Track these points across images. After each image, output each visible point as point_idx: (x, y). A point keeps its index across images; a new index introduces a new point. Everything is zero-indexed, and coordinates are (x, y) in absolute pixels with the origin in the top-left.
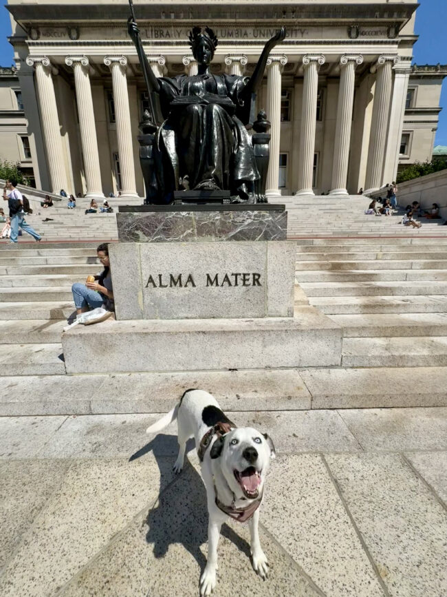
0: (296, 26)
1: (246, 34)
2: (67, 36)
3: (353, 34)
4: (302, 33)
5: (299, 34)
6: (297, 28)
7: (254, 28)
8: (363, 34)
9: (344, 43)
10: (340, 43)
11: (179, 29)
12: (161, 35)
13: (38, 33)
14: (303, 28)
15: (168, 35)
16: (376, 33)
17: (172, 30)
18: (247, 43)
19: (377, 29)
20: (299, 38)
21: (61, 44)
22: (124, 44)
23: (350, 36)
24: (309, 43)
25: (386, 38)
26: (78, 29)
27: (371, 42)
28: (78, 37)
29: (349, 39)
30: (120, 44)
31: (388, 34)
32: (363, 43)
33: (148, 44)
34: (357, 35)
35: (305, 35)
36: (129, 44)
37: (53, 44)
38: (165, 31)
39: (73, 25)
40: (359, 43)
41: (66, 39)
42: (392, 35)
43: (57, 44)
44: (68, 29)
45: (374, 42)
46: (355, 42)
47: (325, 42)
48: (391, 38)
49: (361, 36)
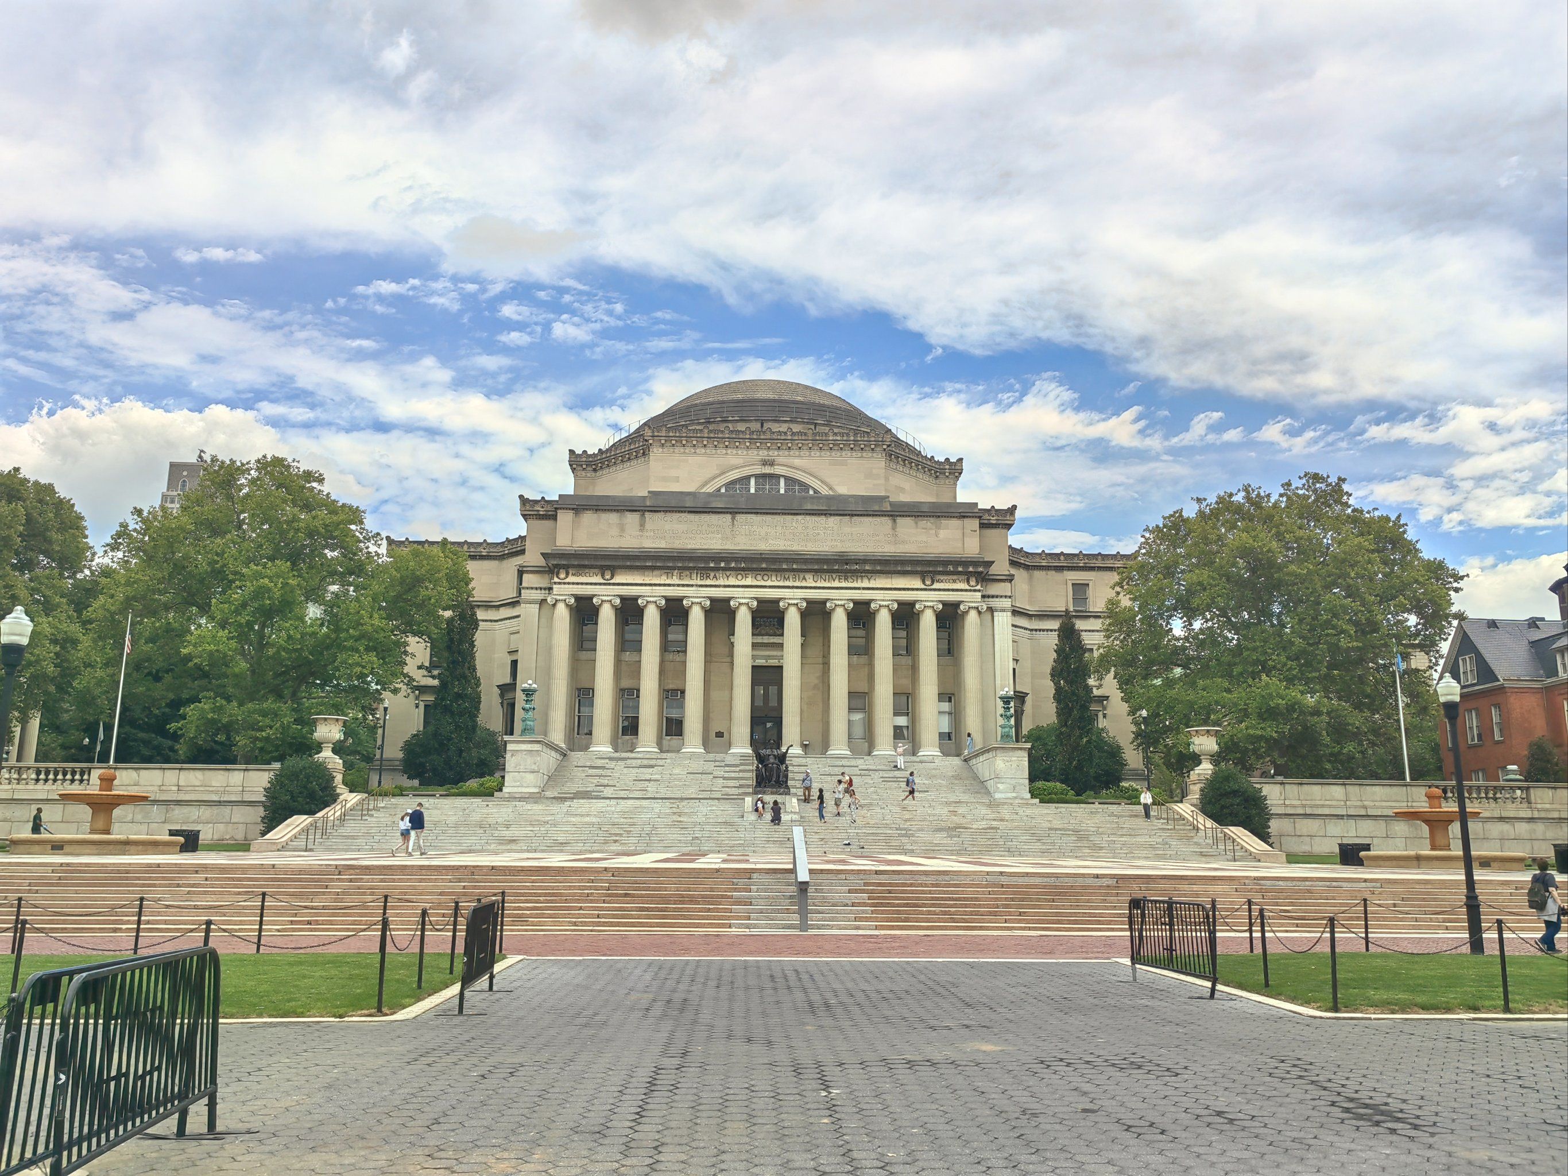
0: (862, 573)
1: (804, 578)
2: (599, 576)
3: (928, 582)
4: (869, 579)
5: (866, 581)
6: (864, 574)
7: (813, 574)
8: (938, 581)
9: (917, 589)
10: (913, 589)
11: (728, 573)
12: (708, 577)
13: (567, 574)
14: (869, 575)
15: (715, 577)
16: (954, 581)
17: (719, 574)
18: (806, 588)
19: (955, 577)
20: (866, 584)
21: (591, 584)
22: (665, 585)
23: (924, 583)
24: (877, 589)
25: (966, 587)
26: (613, 570)
27: (948, 590)
28: (612, 578)
29: (923, 587)
30: (660, 585)
31: (968, 582)
32: (939, 590)
33: (692, 586)
34: (933, 583)
35: (872, 581)
36: (669, 585)
37: (582, 584)
38: (712, 574)
39: (608, 567)
40: (935, 590)
41: (598, 579)
42: (973, 583)
43: (587, 584)
44: (602, 570)
45: (953, 590)
46: (931, 590)
47: (896, 589)
48: (972, 586)
49: (938, 583)
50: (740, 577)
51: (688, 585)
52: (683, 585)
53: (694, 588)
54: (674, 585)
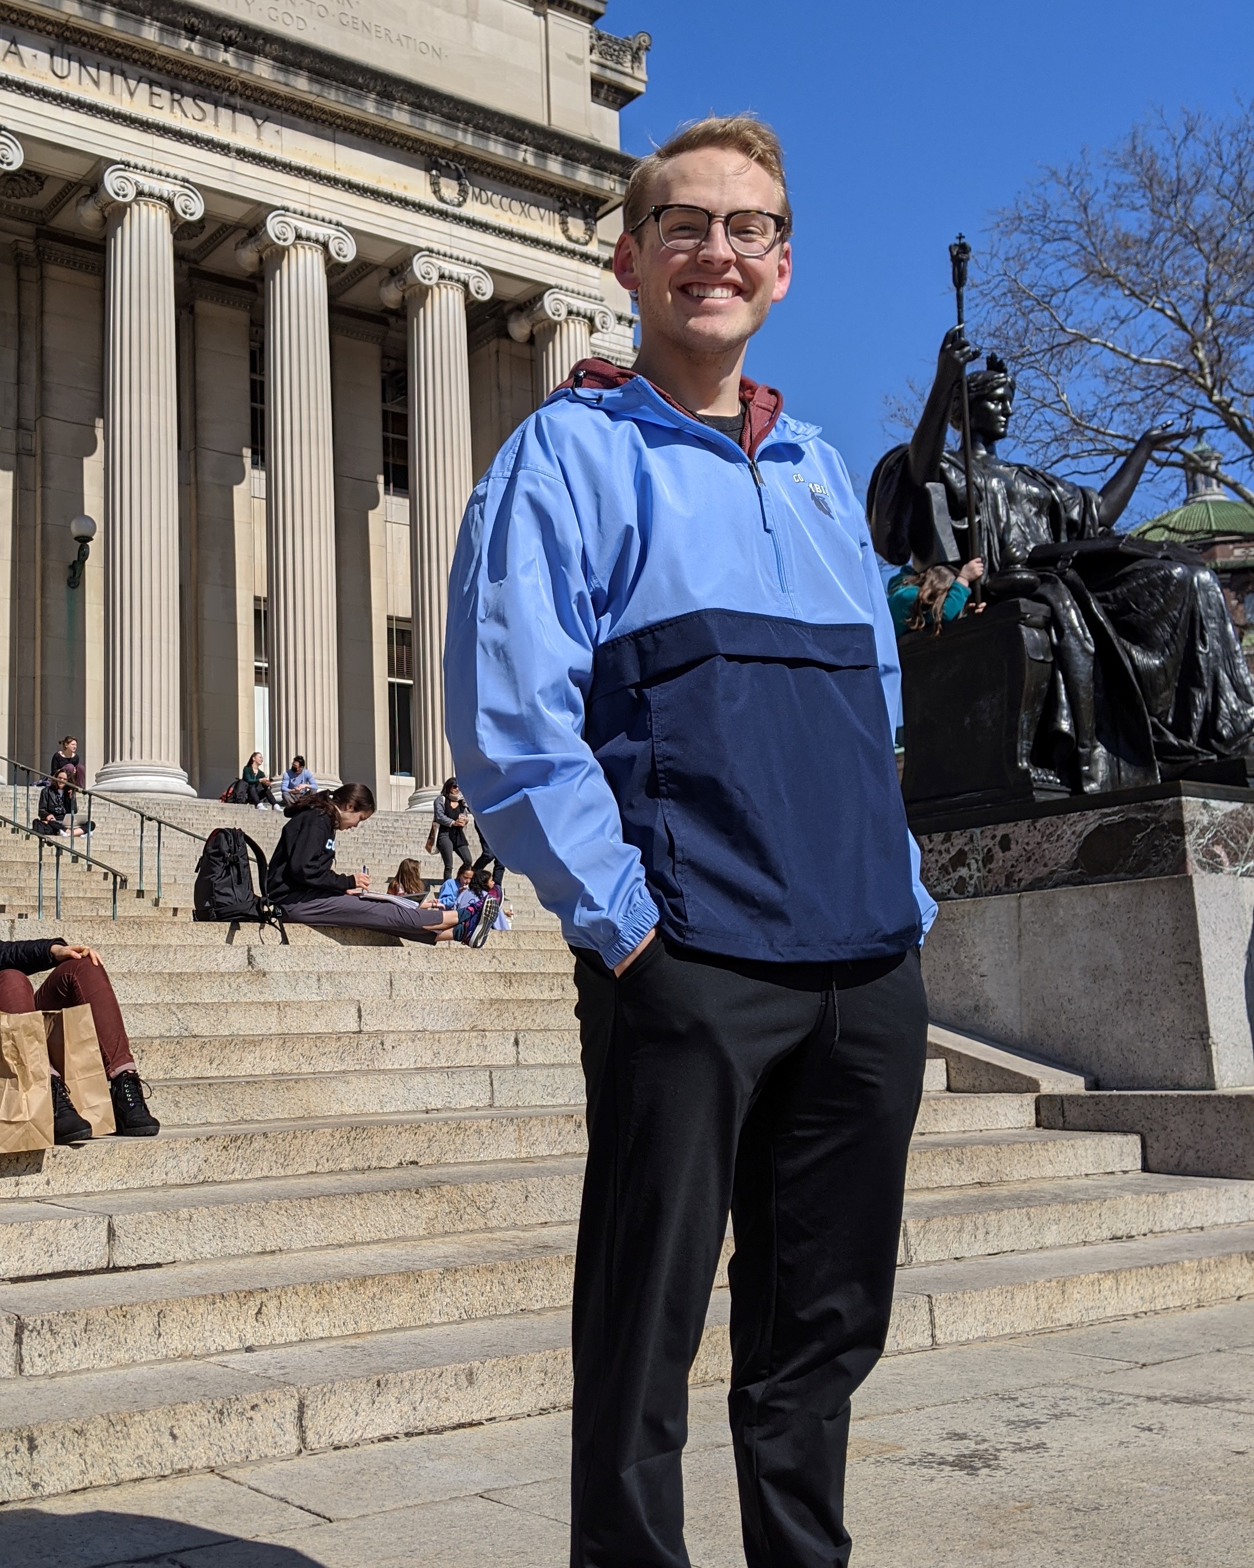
1: (12, 50)
3: (448, 190)
5: (247, 128)
6: (240, 102)
7: (52, 42)
9: (418, 207)
10: (404, 204)
16: (525, 210)
19: (526, 196)
23: (435, 186)
24: (287, 168)
25: (558, 237)
27: (509, 235)
29: (436, 202)
31: (563, 225)
32: (484, 227)
34: (462, 198)
35: (269, 136)
40: (472, 223)
42: (575, 230)
45: (524, 239)
46: (459, 219)
47: (350, 186)
48: (577, 242)
49: (477, 205)
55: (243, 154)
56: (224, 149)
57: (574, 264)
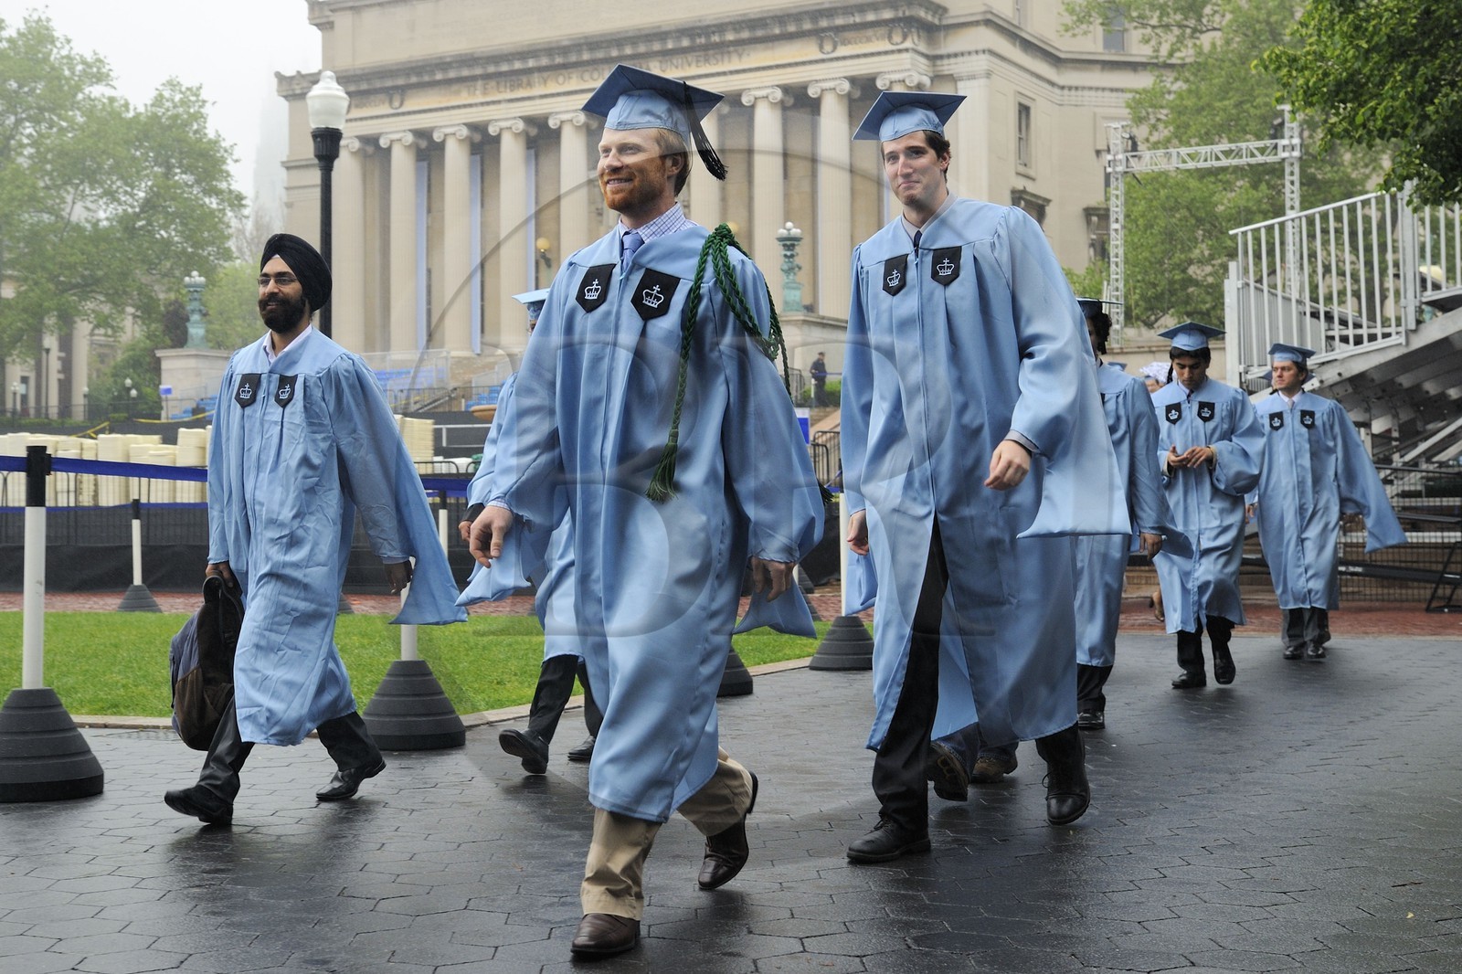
0: (728, 46)
2: (387, 105)
3: (828, 47)
4: (740, 56)
5: (735, 58)
6: (731, 49)
7: (660, 58)
8: (845, 42)
9: (811, 62)
10: (804, 63)
11: (545, 74)
12: (520, 86)
13: (350, 107)
14: (740, 49)
15: (530, 85)
16: (869, 40)
19: (870, 32)
20: (735, 64)
21: (377, 117)
22: (465, 106)
23: (821, 48)
24: (751, 70)
25: (889, 47)
26: (403, 90)
27: (858, 56)
28: (401, 104)
29: (821, 56)
30: (459, 107)
31: (890, 38)
32: (844, 58)
33: (499, 102)
34: (835, 48)
35: (745, 58)
36: (470, 106)
37: (366, 118)
38: (525, 79)
39: (396, 88)
40: (837, 59)
41: (385, 109)
42: (897, 38)
43: (372, 118)
44: (389, 93)
45: (865, 55)
46: (831, 60)
47: (778, 66)
48: (897, 44)
49: (843, 47)
50: (561, 79)
51: (494, 103)
52: (488, 103)
53: (503, 106)
54: (476, 105)
55: (732, 73)
56: (724, 74)
57: (896, 56)
